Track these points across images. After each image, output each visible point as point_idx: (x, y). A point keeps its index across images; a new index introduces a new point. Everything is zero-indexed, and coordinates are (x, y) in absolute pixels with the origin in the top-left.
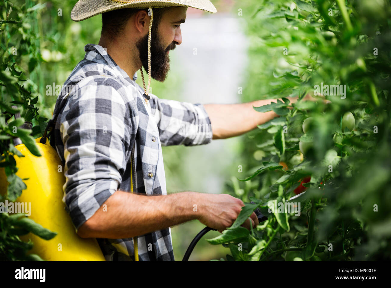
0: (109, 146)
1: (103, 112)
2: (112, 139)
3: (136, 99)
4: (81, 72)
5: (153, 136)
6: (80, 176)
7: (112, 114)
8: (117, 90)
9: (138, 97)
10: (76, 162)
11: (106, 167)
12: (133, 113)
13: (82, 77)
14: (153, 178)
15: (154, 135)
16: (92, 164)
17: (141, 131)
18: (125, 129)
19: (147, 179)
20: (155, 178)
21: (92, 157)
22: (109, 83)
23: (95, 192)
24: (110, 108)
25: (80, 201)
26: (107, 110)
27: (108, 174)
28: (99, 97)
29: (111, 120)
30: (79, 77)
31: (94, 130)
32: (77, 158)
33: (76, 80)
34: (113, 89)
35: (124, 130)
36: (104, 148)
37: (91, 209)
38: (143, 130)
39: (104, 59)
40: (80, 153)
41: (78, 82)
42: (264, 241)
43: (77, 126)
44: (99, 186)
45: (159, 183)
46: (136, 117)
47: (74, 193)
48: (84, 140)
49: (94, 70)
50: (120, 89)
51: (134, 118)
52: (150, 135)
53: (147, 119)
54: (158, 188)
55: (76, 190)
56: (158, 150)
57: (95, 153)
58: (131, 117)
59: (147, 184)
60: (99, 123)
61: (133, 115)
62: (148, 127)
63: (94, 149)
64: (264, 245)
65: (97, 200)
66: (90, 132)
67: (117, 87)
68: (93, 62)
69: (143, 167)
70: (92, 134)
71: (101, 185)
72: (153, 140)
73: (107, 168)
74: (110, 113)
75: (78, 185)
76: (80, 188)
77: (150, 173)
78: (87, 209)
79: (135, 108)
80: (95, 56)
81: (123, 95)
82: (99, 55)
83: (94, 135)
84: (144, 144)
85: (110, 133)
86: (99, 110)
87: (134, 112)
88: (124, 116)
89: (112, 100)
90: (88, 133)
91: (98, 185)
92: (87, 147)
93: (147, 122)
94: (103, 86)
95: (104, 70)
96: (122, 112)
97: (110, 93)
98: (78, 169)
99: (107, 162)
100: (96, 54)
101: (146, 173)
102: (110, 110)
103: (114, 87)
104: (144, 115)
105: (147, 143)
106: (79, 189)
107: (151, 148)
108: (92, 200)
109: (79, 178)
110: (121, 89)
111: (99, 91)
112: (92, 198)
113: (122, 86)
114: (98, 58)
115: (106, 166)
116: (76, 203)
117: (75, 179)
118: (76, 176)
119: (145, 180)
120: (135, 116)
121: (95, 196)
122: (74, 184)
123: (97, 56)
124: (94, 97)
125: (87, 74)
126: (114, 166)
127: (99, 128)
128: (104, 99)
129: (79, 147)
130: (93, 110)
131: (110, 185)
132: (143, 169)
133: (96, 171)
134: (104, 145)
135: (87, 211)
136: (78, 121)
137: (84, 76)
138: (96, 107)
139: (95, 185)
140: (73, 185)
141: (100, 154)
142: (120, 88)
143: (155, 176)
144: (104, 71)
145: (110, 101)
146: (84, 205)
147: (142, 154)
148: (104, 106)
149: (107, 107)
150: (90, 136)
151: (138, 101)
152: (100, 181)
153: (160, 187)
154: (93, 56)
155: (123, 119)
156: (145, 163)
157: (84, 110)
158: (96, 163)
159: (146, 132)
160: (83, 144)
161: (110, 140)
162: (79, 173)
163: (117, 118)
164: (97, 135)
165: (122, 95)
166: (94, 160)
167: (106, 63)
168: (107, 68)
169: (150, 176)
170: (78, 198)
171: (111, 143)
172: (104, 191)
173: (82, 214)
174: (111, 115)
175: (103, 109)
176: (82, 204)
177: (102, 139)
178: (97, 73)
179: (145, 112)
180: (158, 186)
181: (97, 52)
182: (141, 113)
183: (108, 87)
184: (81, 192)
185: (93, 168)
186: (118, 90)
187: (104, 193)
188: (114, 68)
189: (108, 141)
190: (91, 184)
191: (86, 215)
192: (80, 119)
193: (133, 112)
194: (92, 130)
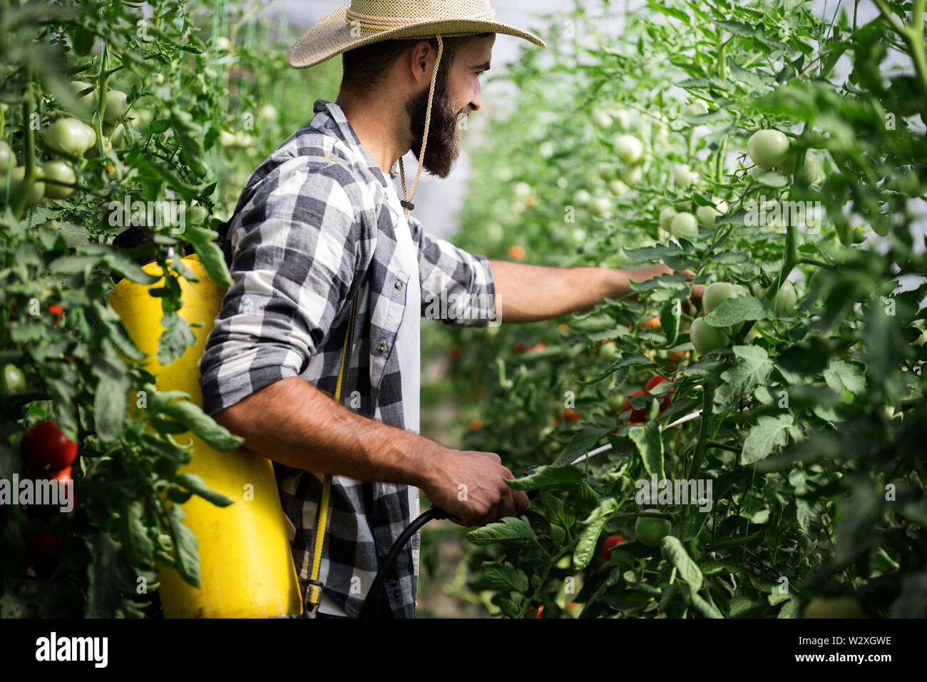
0: (301, 284)
1: (305, 221)
2: (311, 273)
3: (379, 209)
4: (293, 146)
5: (398, 280)
6: (235, 325)
7: (322, 227)
8: (342, 186)
9: (383, 205)
10: (237, 299)
11: (286, 320)
12: (366, 232)
13: (291, 155)
14: (386, 355)
15: (400, 278)
16: (261, 308)
17: (378, 267)
18: (343, 259)
19: (375, 355)
20: (389, 355)
21: (265, 295)
22: (331, 171)
23: (253, 364)
24: (320, 216)
25: (224, 372)
26: (315, 219)
27: (286, 334)
28: (304, 194)
29: (317, 238)
30: (286, 154)
31: (282, 249)
32: (240, 291)
33: (281, 159)
34: (336, 183)
35: (340, 260)
36: (290, 285)
37: (237, 390)
38: (381, 266)
39: (339, 129)
40: (246, 283)
41: (282, 162)
42: (613, 500)
43: (257, 238)
44: (265, 354)
45: (398, 366)
46: (372, 240)
47: (217, 354)
48: (261, 264)
49: (316, 146)
50: (349, 185)
51: (367, 241)
52: (392, 276)
53: (393, 247)
54: (394, 373)
55: (221, 349)
56: (403, 306)
57: (271, 288)
58: (362, 239)
59: (375, 365)
60: (293, 240)
61: (366, 237)
62: (392, 261)
63: (272, 282)
64: (614, 506)
65: (251, 378)
66: (274, 252)
67: (344, 179)
68: (318, 131)
69: (371, 333)
70: (277, 256)
71: (268, 352)
72: (396, 287)
73: (289, 322)
74: (318, 225)
75: (226, 340)
76: (228, 346)
77: (382, 345)
78: (230, 390)
79: (372, 224)
80: (325, 121)
81: (355, 198)
82: (331, 121)
83: (278, 260)
84: (379, 292)
85: (309, 262)
86: (300, 215)
87: (369, 230)
88: (347, 235)
89: (328, 203)
90: (270, 252)
91: (263, 351)
92: (261, 275)
93: (392, 253)
94: (318, 176)
95: (334, 149)
96: (344, 228)
97: (328, 190)
98: (236, 312)
99: (290, 311)
100: (328, 118)
101: (375, 345)
102: (320, 220)
103: (338, 180)
104: (387, 239)
105: (384, 290)
106: (229, 348)
107: (392, 300)
108: (243, 376)
109: (232, 328)
110: (352, 186)
111: (309, 183)
112: (245, 373)
113: (354, 181)
114: (329, 126)
115: (287, 317)
116: (215, 372)
117: (226, 328)
118: (229, 323)
119: (372, 357)
120: (369, 238)
121: (252, 370)
122: (221, 336)
123: (327, 122)
124: (297, 193)
125: (301, 152)
126: (302, 321)
127: (292, 249)
128: (313, 199)
129: (248, 273)
130: (289, 215)
131: (285, 356)
132: (371, 336)
133: (266, 323)
134: (291, 279)
135: (229, 393)
136: (259, 229)
137: (295, 154)
138: (296, 210)
139: (257, 349)
140: (218, 338)
141: (280, 293)
142: (349, 182)
143: (390, 352)
144: (334, 151)
145: (324, 205)
146: (227, 380)
147: (374, 309)
148: (310, 211)
149: (316, 214)
150: (272, 259)
151: (382, 212)
152: (267, 345)
153: (399, 373)
154: (321, 122)
155: (344, 239)
156: (375, 326)
157: (274, 211)
158: (269, 308)
159: (386, 270)
160: (258, 269)
161: (306, 274)
162: (234, 318)
163: (330, 237)
164: (285, 259)
165: (352, 197)
166: (266, 301)
167: (341, 137)
168: (340, 145)
169: (381, 351)
170: (220, 365)
171: (308, 279)
172: (273, 365)
173: (219, 396)
174: (320, 229)
175: (306, 215)
176: (224, 377)
177: (292, 267)
178: (319, 152)
179: (391, 235)
180: (396, 371)
181: (329, 114)
182: (382, 233)
183: (326, 179)
184: (229, 356)
185: (261, 314)
186: (346, 187)
187: (269, 371)
188: (355, 147)
189: (302, 275)
190: (250, 345)
191: (225, 400)
192: (264, 227)
193: (367, 230)
194: (278, 248)
